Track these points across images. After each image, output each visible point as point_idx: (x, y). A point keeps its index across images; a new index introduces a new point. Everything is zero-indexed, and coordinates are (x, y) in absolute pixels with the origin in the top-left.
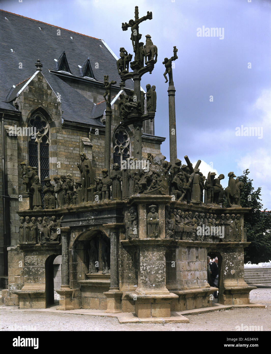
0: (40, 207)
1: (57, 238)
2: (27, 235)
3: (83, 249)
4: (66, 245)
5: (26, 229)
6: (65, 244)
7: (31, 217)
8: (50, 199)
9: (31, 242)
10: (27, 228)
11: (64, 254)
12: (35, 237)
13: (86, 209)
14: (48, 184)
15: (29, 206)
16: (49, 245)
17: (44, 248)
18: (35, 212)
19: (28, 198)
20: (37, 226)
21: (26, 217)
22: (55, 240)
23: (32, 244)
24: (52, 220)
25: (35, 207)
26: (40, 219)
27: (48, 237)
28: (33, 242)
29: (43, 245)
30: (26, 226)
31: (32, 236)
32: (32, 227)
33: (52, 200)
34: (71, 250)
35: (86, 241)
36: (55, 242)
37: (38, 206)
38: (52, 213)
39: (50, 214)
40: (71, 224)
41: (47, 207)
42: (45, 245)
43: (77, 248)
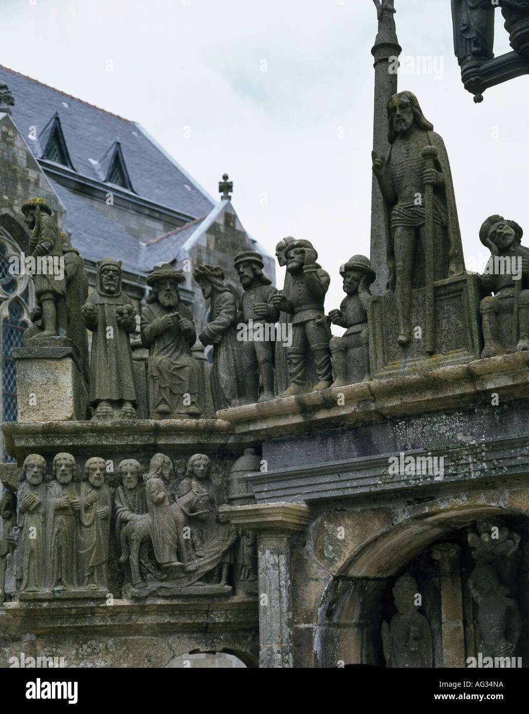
0: (128, 407)
1: (220, 567)
2: (60, 549)
3: (357, 625)
4: (285, 600)
5: (59, 518)
6: (281, 597)
7: (81, 453)
8: (183, 367)
9: (82, 589)
10: (60, 510)
11: (276, 648)
12: (105, 558)
13: (429, 396)
14: (169, 296)
15: (71, 402)
16: (175, 602)
17: (151, 620)
18: (101, 431)
19: (69, 362)
20: (114, 505)
21: (60, 455)
22: (208, 577)
23: (86, 599)
24: (192, 475)
25: (104, 408)
26: (132, 468)
27: (174, 558)
28: (92, 586)
29: (148, 602)
30: (58, 500)
31: (91, 552)
32: (87, 509)
33: (190, 377)
34: (310, 630)
35: (374, 579)
36: (207, 586)
37: (118, 403)
38: (190, 440)
39: (178, 441)
40: (319, 488)
41: (162, 407)
42: (160, 602)
43: (335, 620)
